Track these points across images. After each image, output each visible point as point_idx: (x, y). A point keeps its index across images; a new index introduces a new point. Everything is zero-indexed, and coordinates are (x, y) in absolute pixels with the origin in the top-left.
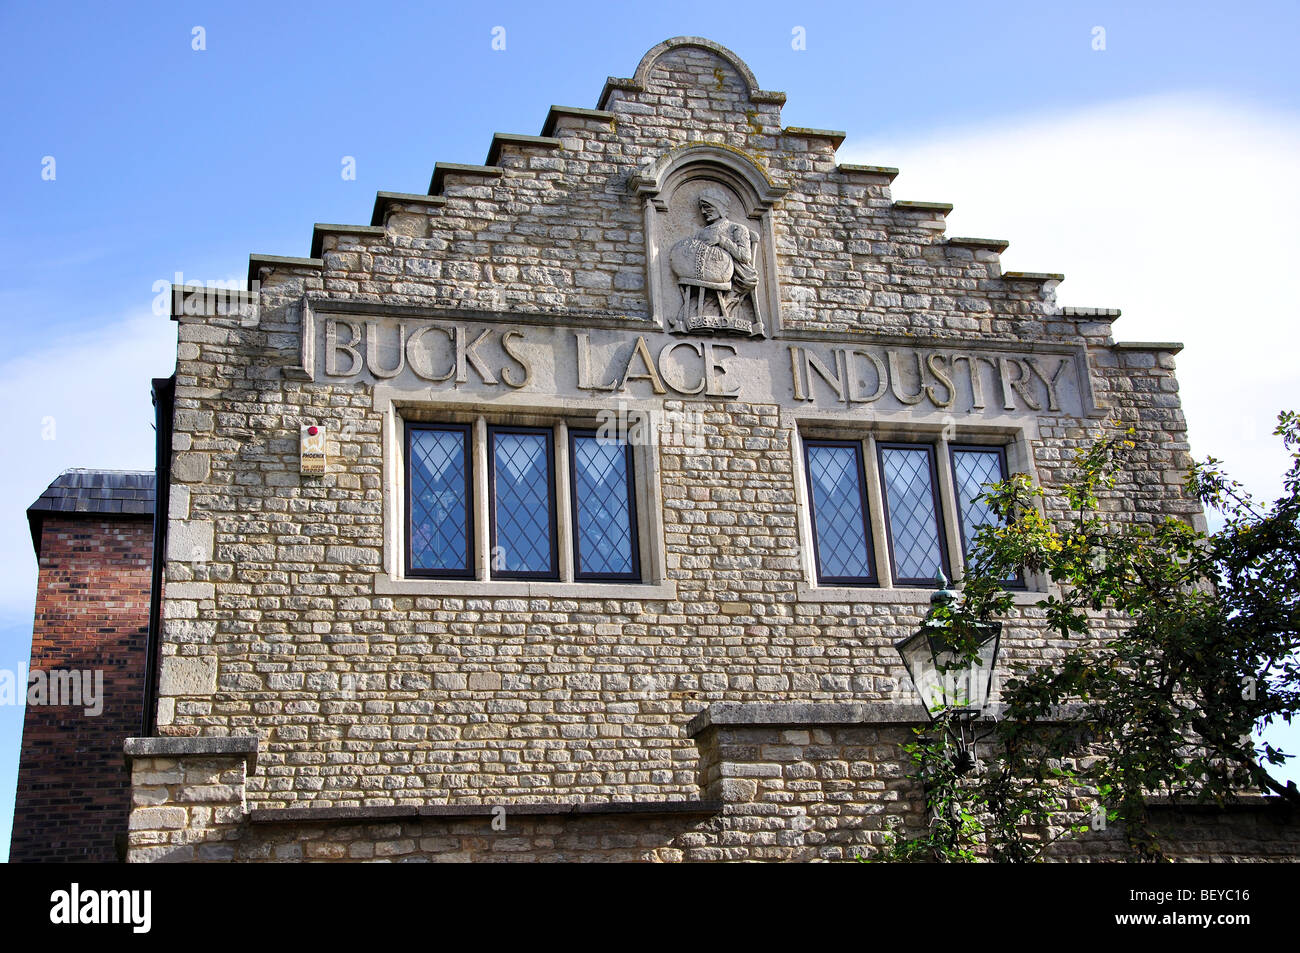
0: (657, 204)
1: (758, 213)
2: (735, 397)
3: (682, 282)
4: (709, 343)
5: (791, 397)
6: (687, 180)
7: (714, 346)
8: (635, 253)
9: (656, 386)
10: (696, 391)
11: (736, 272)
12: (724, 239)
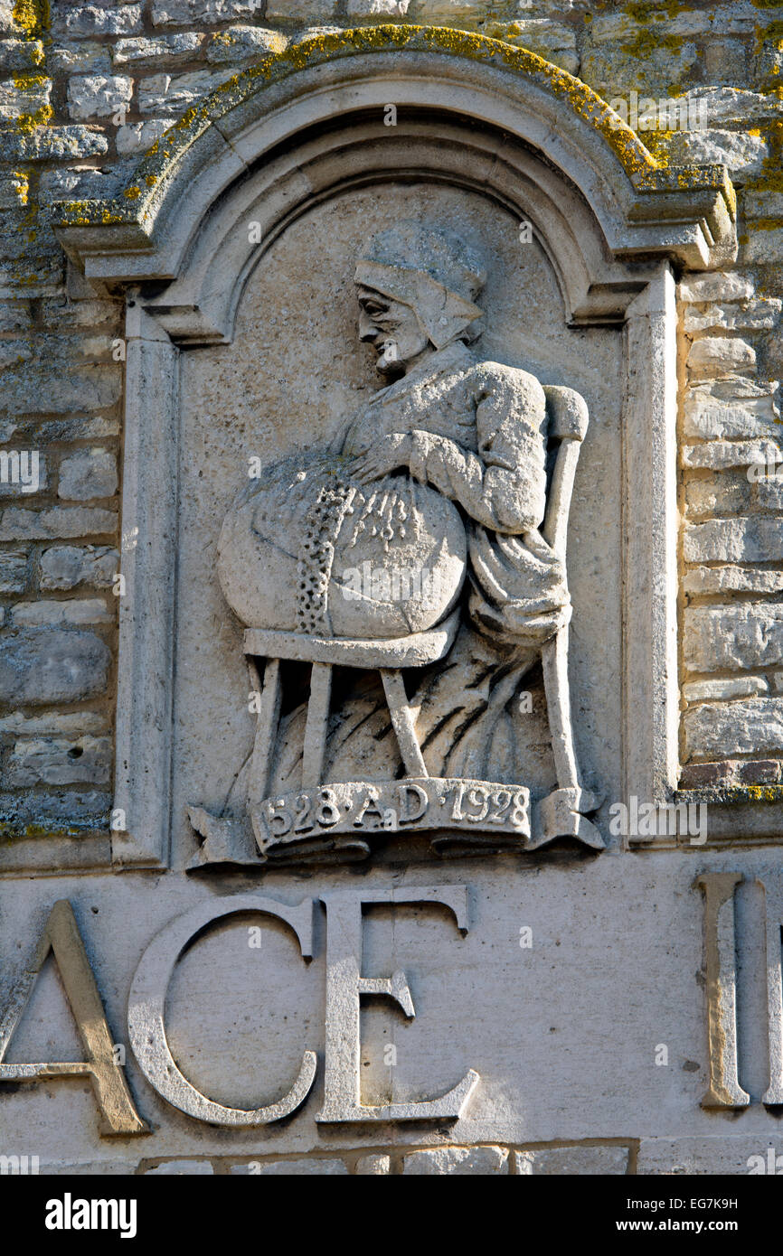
0: (176, 323)
1: (606, 302)
2: (444, 1124)
3: (250, 649)
4: (345, 897)
5: (688, 1102)
6: (315, 200)
7: (368, 909)
8: (80, 541)
9: (110, 1109)
10: (276, 1112)
11: (471, 582)
12: (427, 441)
